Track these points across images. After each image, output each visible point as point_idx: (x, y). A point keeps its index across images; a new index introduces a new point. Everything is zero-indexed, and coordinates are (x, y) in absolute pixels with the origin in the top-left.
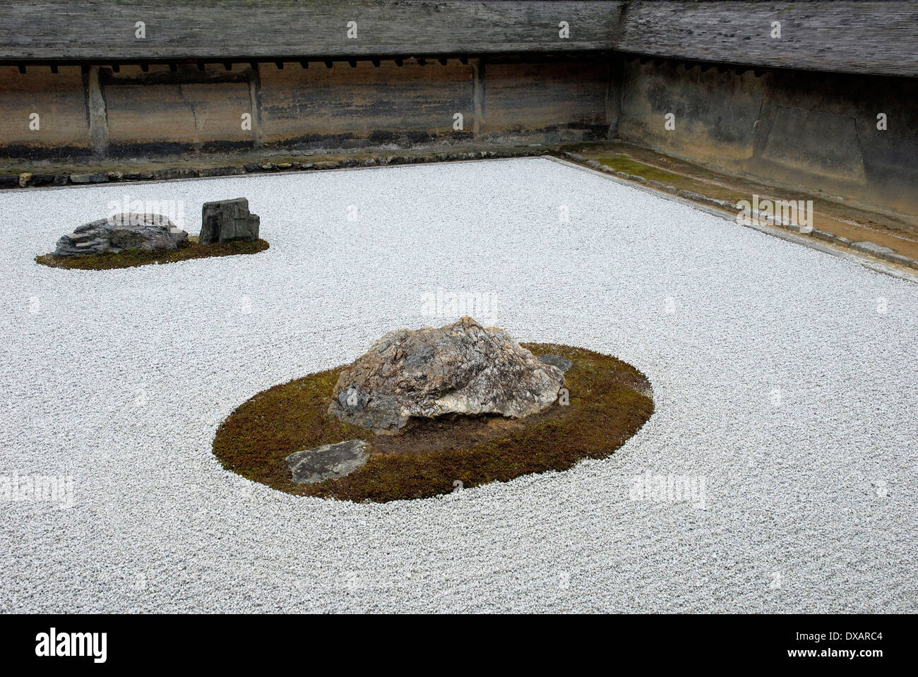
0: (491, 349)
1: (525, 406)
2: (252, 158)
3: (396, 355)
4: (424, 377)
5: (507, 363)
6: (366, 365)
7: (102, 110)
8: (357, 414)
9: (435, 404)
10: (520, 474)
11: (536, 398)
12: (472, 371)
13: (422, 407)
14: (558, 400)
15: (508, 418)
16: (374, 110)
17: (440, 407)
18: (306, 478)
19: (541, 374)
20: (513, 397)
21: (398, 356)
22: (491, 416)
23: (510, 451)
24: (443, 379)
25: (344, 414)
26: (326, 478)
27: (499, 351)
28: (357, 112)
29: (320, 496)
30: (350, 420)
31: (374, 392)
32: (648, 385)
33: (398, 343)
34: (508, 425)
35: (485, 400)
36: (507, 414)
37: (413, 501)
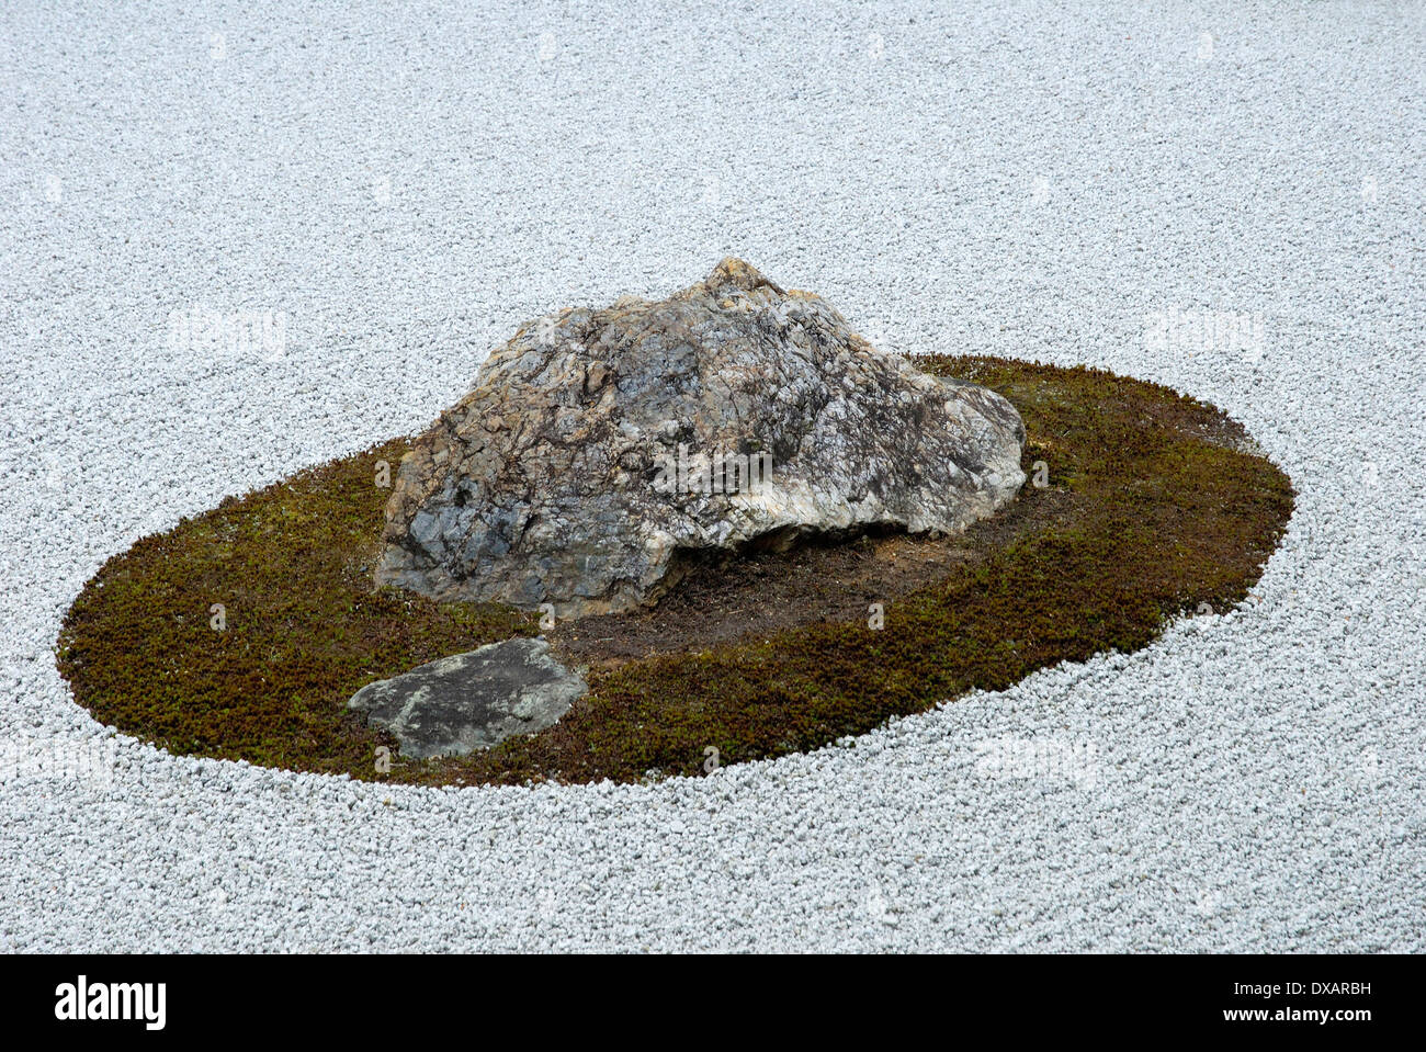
0: (824, 349)
1: (955, 502)
3: (587, 379)
5: (876, 385)
6: (496, 421)
8: (489, 570)
9: (732, 508)
10: (1032, 667)
11: (977, 479)
12: (802, 409)
13: (695, 519)
14: (1029, 480)
15: (922, 536)
17: (749, 514)
18: (445, 741)
19: (966, 415)
20: (918, 477)
21: (594, 383)
22: (879, 532)
23: (981, 612)
24: (741, 433)
25: (441, 576)
26: (500, 737)
27: (845, 354)
29: (512, 781)
30: (468, 592)
31: (542, 493)
32: (1236, 430)
33: (577, 346)
34: (930, 553)
35: (854, 488)
36: (918, 525)
37: (782, 760)
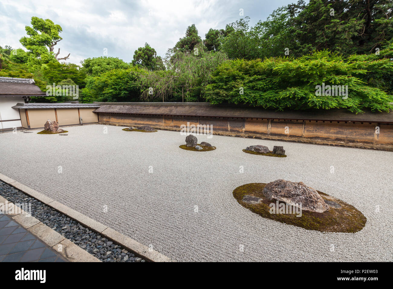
0: (305, 192)
2: (301, 140)
3: (277, 184)
4: (281, 191)
5: (309, 197)
7: (270, 127)
11: (314, 209)
12: (295, 195)
13: (277, 197)
16: (337, 133)
19: (320, 204)
24: (285, 193)
28: (332, 133)
